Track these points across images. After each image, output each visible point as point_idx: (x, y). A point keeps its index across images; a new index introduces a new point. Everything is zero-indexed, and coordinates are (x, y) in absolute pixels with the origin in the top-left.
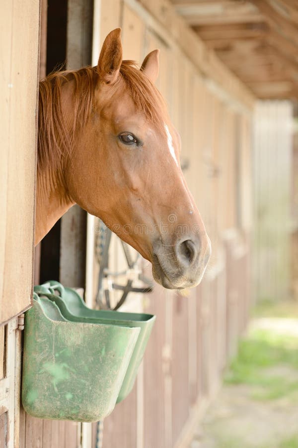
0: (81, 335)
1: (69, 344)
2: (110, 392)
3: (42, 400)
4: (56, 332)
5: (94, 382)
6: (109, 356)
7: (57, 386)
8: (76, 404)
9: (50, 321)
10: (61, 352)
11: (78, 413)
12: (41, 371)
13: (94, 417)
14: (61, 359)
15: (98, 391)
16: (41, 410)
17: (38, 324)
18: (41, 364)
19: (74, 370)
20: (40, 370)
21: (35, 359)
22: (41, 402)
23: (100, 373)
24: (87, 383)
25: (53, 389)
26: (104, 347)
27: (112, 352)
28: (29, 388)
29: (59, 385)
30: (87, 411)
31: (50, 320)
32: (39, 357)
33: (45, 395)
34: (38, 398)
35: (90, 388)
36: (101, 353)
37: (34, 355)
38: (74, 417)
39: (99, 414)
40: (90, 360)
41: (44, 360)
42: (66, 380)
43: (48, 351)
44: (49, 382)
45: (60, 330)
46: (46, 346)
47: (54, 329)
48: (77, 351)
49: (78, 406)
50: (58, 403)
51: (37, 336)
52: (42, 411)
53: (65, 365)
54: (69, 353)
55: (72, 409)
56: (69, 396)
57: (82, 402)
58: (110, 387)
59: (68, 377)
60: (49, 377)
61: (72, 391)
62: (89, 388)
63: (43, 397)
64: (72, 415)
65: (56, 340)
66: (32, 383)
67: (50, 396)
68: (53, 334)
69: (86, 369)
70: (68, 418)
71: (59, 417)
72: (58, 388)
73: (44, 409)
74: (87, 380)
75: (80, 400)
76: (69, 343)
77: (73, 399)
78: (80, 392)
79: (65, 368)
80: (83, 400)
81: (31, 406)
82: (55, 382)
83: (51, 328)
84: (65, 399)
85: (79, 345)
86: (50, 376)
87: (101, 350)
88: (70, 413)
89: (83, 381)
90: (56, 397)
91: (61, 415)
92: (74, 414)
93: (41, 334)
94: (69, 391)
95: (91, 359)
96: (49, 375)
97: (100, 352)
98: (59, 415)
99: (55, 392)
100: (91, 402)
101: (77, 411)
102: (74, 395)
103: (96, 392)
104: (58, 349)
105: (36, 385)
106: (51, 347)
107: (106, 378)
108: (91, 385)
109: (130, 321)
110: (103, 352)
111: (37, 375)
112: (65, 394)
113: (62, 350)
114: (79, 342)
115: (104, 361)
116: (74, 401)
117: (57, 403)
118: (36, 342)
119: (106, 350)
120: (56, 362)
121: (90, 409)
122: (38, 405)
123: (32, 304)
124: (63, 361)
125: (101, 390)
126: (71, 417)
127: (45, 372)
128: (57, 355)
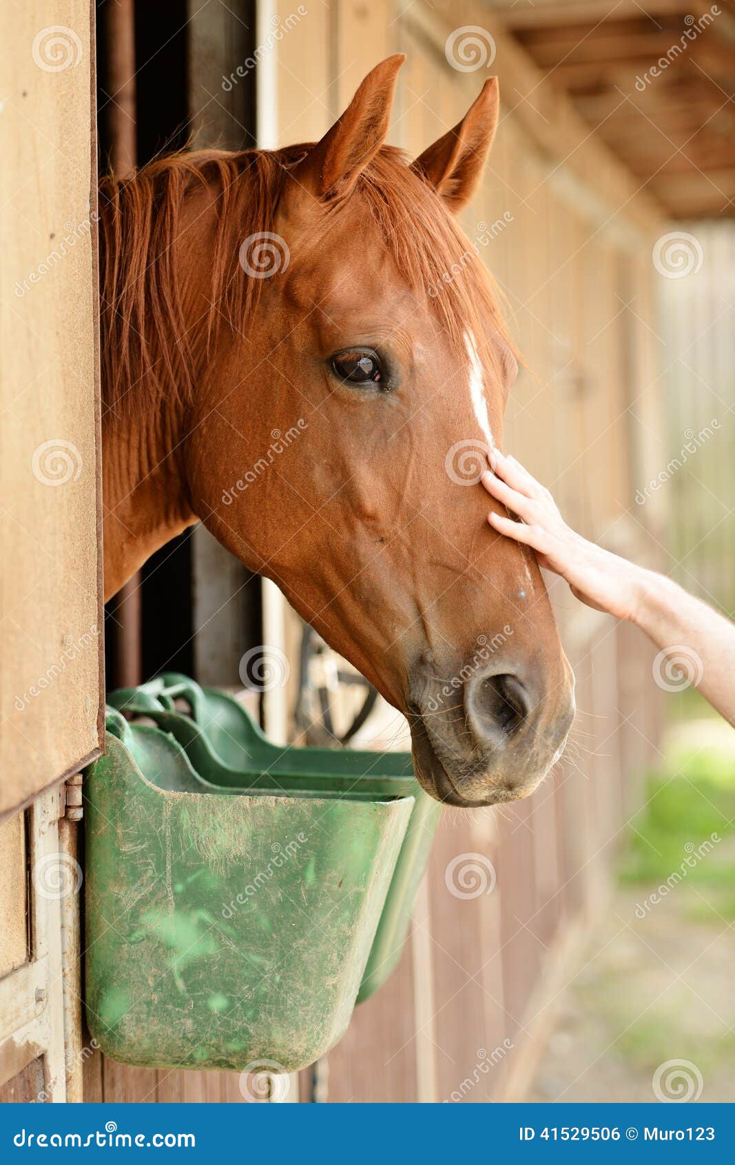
0: (246, 829)
1: (212, 855)
2: (335, 986)
3: (144, 1016)
4: (175, 823)
5: (288, 962)
6: (326, 884)
7: (182, 974)
8: (237, 1025)
9: (156, 793)
10: (190, 879)
11: (245, 1050)
12: (137, 934)
13: (291, 1058)
14: (192, 899)
15: (299, 985)
16: (140, 1045)
17: (122, 803)
18: (135, 915)
19: (229, 930)
20: (132, 931)
21: (118, 900)
22: (138, 1021)
23: (302, 936)
24: (269, 965)
25: (173, 983)
26: (313, 859)
27: (334, 873)
28: (104, 984)
29: (187, 973)
30: (271, 1044)
31: (157, 789)
32: (128, 896)
33: (149, 1003)
34: (131, 1012)
35: (278, 979)
36: (304, 878)
37: (114, 890)
38: (234, 1060)
39: (307, 1050)
40: (273, 900)
41: (144, 902)
42: (209, 957)
43: (152, 878)
44: (160, 965)
45: (185, 816)
46: (149, 864)
47: (167, 813)
48: (237, 875)
49: (245, 1031)
50: (189, 1023)
51: (120, 835)
52: (145, 1046)
53: (204, 915)
54: (213, 881)
55: (228, 1038)
56: (218, 1003)
57: (254, 1019)
58: (334, 972)
59: (212, 949)
60: (161, 950)
61: (227, 988)
62: (272, 979)
63: (145, 1008)
64: (230, 1055)
65: (176, 847)
66: (113, 968)
67: (165, 1003)
68: (166, 829)
69: (264, 923)
70: (219, 1063)
71: (192, 1063)
72: (185, 981)
73: (147, 1040)
74: (268, 956)
75: (250, 1013)
76: (212, 853)
77: (230, 1010)
78: (250, 989)
79: (203, 925)
80: (257, 1012)
81: (111, 1034)
82: (175, 964)
83: (160, 812)
84: (207, 1010)
85: (240, 858)
86: (163, 949)
87: (305, 868)
88: (223, 1051)
89: (257, 959)
90: (180, 1005)
91: (198, 1056)
92: (235, 1053)
93: (132, 830)
94: (217, 990)
95: (276, 895)
96: (160, 945)
97: (300, 874)
98: (191, 1056)
99: (178, 993)
100: (281, 1017)
101: (243, 1045)
102: (231, 1000)
103: (293, 990)
104: (181, 871)
105: (124, 975)
106: (160, 867)
107: (322, 948)
108: (279, 968)
109: (384, 777)
110: (310, 876)
111: (125, 946)
112: (207, 997)
113: (194, 872)
114: (241, 848)
115: (312, 901)
116: (232, 1016)
117: (183, 1024)
118: (118, 853)
119: (318, 870)
120: (178, 907)
121: (278, 1037)
122: (131, 1032)
123: (102, 746)
124: (197, 905)
125: (307, 983)
126: (227, 1062)
127: (148, 937)
128: (179, 888)
